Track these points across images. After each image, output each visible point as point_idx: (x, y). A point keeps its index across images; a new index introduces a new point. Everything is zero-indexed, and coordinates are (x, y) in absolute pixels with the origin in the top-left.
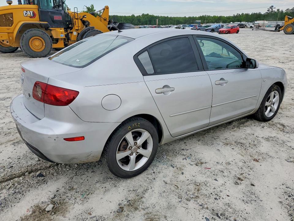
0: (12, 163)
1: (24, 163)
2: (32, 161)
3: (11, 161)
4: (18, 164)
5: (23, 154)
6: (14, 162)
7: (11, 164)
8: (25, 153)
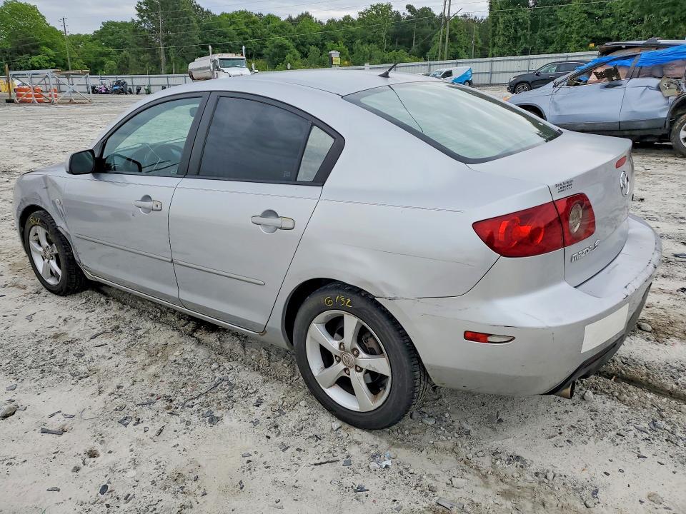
0: (644, 434)
1: (619, 415)
2: (601, 407)
3: (642, 445)
4: (634, 421)
5: (600, 443)
6: (639, 435)
7: (647, 436)
8: (591, 442)
